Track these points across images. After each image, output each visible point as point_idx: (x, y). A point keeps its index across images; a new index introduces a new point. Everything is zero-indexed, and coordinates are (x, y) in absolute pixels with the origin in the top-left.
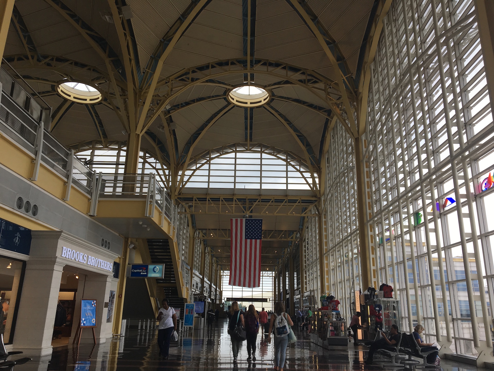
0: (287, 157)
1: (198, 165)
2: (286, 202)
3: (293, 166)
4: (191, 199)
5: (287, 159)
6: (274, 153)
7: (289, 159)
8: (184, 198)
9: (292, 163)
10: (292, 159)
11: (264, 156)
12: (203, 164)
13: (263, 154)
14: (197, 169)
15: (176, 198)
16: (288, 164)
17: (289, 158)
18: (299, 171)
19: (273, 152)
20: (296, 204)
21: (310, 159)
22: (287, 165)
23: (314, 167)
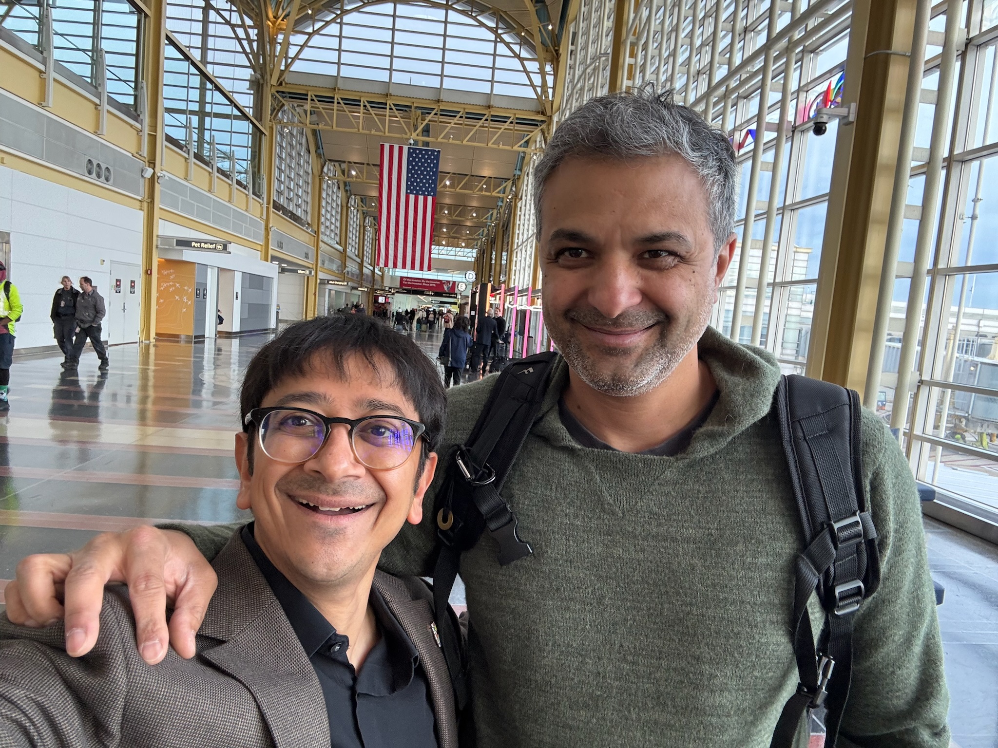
0: (497, 24)
1: (318, 25)
2: (486, 120)
3: (507, 45)
4: (303, 97)
5: (497, 28)
6: (472, 12)
7: (501, 28)
8: (290, 93)
9: (506, 38)
10: (507, 28)
11: (453, 16)
12: (327, 23)
13: (450, 12)
14: (316, 32)
15: (274, 91)
16: (499, 39)
17: (501, 25)
18: (517, 56)
19: (470, 9)
20: (506, 126)
21: (540, 30)
22: (496, 42)
23: (547, 51)
